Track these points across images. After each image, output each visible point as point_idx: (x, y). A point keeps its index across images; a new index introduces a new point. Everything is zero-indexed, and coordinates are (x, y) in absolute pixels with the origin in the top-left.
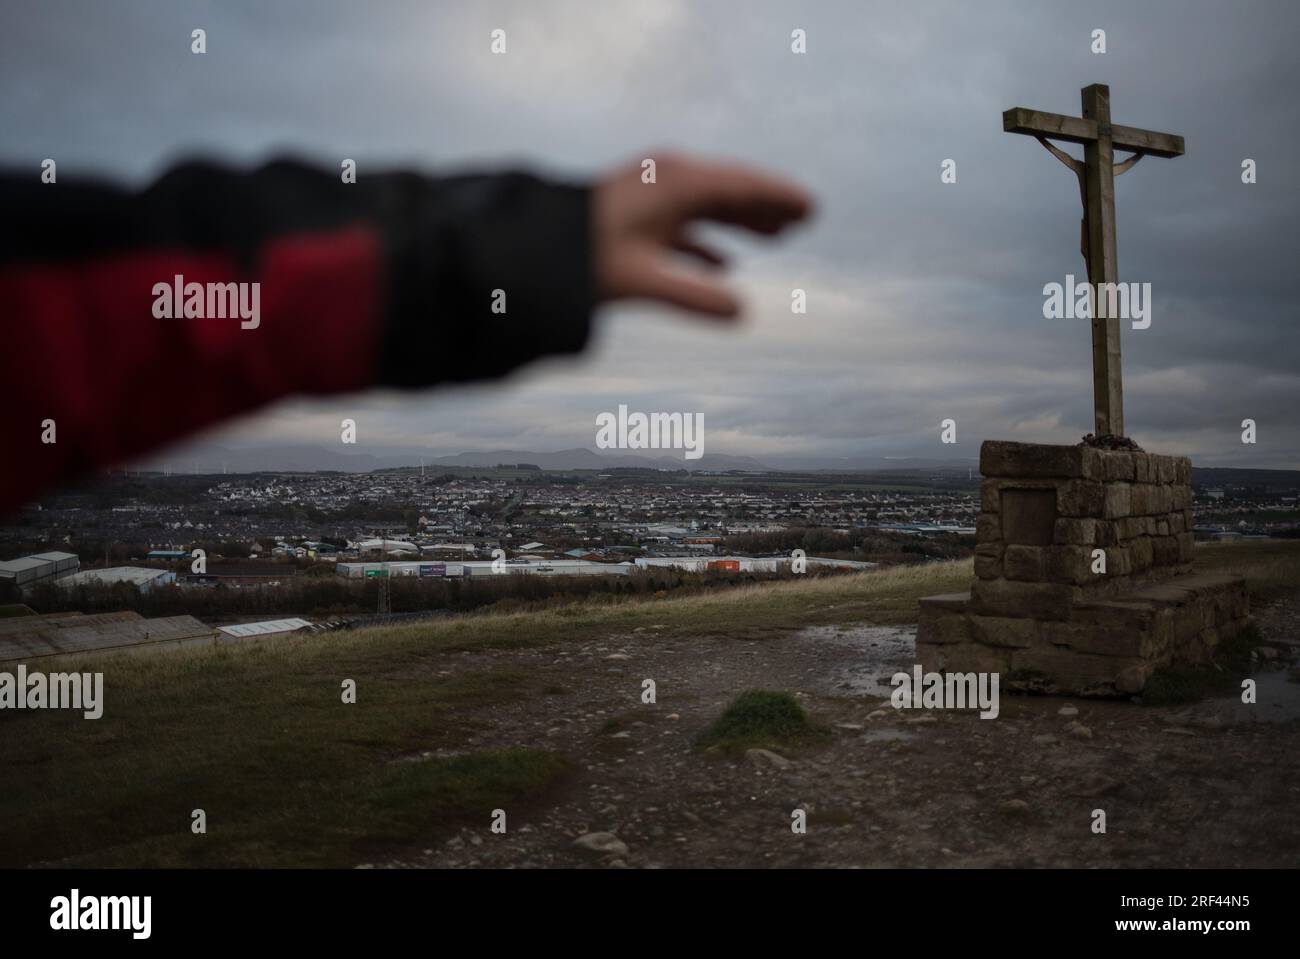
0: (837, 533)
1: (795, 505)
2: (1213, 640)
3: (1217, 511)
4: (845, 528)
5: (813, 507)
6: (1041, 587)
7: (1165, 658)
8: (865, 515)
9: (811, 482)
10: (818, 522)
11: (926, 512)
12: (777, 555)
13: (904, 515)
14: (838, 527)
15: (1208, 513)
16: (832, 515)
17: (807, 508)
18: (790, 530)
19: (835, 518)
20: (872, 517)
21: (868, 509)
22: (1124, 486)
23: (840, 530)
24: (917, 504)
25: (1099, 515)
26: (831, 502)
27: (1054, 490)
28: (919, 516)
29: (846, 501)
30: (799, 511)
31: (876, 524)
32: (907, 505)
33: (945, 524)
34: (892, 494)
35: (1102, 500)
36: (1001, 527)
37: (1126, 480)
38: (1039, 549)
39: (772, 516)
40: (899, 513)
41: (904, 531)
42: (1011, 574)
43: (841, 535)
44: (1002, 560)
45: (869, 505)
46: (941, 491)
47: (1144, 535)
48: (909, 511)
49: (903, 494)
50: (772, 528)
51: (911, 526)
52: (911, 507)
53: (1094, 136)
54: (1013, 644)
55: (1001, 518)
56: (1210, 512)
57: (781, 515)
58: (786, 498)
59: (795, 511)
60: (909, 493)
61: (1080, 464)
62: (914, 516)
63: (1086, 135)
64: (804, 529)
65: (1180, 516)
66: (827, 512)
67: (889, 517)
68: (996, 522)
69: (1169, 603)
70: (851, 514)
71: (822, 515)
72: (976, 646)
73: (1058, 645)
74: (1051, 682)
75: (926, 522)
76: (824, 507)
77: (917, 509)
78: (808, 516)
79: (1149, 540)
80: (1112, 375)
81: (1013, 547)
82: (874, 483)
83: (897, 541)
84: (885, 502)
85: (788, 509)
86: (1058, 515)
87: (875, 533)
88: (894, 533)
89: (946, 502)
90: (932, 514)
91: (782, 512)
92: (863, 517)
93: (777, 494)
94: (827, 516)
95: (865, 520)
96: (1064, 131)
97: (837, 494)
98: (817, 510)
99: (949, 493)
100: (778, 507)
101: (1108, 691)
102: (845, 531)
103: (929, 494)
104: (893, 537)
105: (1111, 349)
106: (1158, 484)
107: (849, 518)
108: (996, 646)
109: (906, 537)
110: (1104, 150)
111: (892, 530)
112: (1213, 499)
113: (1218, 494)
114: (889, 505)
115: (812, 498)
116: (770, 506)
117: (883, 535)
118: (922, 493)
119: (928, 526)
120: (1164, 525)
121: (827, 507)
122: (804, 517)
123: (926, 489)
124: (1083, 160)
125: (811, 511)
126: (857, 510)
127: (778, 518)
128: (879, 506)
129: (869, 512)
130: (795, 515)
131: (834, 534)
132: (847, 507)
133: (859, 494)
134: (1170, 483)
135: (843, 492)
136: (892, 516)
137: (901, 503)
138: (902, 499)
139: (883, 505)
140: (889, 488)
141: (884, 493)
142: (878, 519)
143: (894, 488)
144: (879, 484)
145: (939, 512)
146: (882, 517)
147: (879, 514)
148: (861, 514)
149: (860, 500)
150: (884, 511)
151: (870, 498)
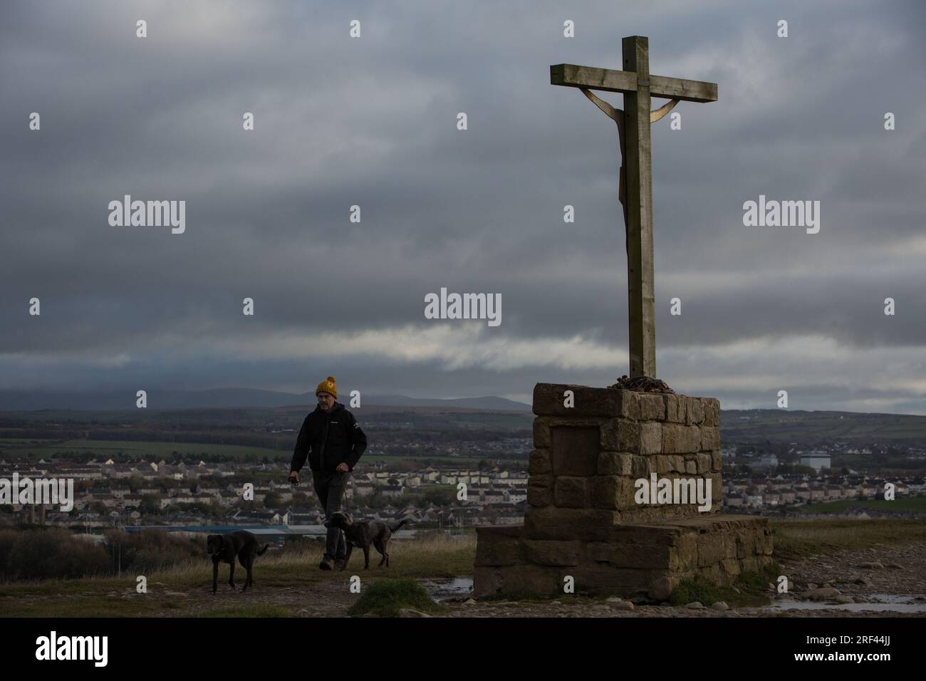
0: (81, 541)
3: (818, 495)
4: (98, 530)
8: (137, 503)
13: (216, 504)
14: (80, 529)
15: (801, 499)
21: (144, 491)
23: (85, 536)
29: (97, 476)
31: (158, 523)
32: (221, 483)
33: (296, 521)
34: (192, 460)
40: (206, 500)
43: (89, 546)
45: (145, 484)
49: (213, 460)
52: (231, 486)
56: (805, 495)
60: (226, 460)
67: (184, 507)
70: (107, 503)
82: (153, 438)
84: (178, 476)
87: (156, 539)
92: (133, 508)
95: (135, 515)
102: (98, 538)
103: (266, 461)
107: (102, 511)
111: (192, 534)
112: (811, 472)
113: (819, 463)
114: (183, 482)
118: (249, 460)
119: (265, 526)
123: (259, 451)
126: (120, 494)
128: (164, 486)
129: (145, 498)
131: (72, 540)
133: (122, 460)
135: (91, 457)
136: (192, 505)
137: (210, 478)
138: (211, 471)
139: (174, 483)
140: (185, 448)
141: (175, 459)
142: (162, 513)
143: (196, 449)
144: (167, 440)
145: (287, 497)
146: (171, 510)
147: (165, 502)
148: (129, 502)
149: (128, 474)
150: (176, 496)
151: (145, 468)
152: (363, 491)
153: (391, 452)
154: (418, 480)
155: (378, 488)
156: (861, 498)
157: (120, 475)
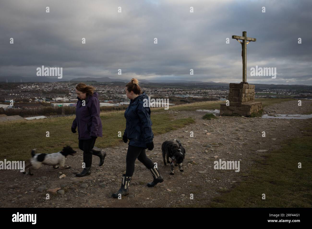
0: (166, 97)
1: (156, 91)
2: (258, 110)
4: (168, 96)
5: (160, 91)
6: (237, 102)
7: (253, 112)
8: (172, 93)
9: (160, 85)
10: (161, 95)
11: (185, 93)
13: (180, 93)
14: (166, 96)
16: (164, 93)
17: (159, 91)
18: (155, 96)
19: (165, 94)
20: (173, 93)
22: (247, 89)
24: (183, 91)
25: (245, 93)
26: (164, 90)
27: (239, 90)
28: (184, 93)
29: (167, 90)
32: (181, 91)
33: (190, 95)
34: (178, 88)
35: (245, 91)
36: (232, 94)
37: (247, 88)
38: (237, 97)
39: (151, 93)
40: (179, 93)
41: (181, 97)
42: (233, 101)
44: (232, 99)
45: (173, 91)
46: (189, 88)
47: (249, 96)
49: (180, 88)
50: (151, 96)
51: (182, 96)
53: (244, 39)
54: (233, 110)
55: (232, 93)
57: (153, 93)
58: (154, 89)
59: (156, 92)
60: (182, 88)
61: (243, 86)
62: (183, 93)
63: (243, 39)
64: (158, 96)
65: (253, 93)
67: (177, 93)
68: (231, 94)
69: (253, 105)
70: (169, 93)
71: (162, 93)
72: (228, 110)
73: (239, 110)
74: (239, 115)
75: (186, 95)
76: (162, 91)
77: (183, 92)
78: (159, 93)
79: (250, 97)
80: (245, 73)
81: (234, 97)
83: (179, 99)
84: (176, 90)
85: (154, 92)
86: (240, 93)
87: (174, 97)
89: (190, 90)
90: (187, 93)
91: (153, 92)
93: (152, 88)
94: (163, 93)
95: (172, 94)
96: (240, 39)
97: (165, 88)
98: (161, 92)
99: (191, 88)
100: (152, 91)
101: (246, 116)
103: (186, 88)
104: (178, 98)
105: (245, 70)
106: (251, 89)
107: (168, 93)
108: (231, 110)
109: (181, 98)
110: (245, 41)
111: (178, 96)
114: (177, 91)
115: (160, 89)
116: (150, 91)
117: (176, 97)
118: (184, 88)
119: (186, 96)
120: (251, 95)
121: (163, 91)
123: (186, 87)
124: (242, 42)
125: (160, 92)
126: (170, 92)
127: (152, 94)
128: (175, 91)
130: (156, 93)
132: (167, 91)
133: (170, 88)
134: (252, 89)
135: (167, 88)
136: (178, 93)
137: (180, 90)
139: (176, 91)
140: (177, 87)
141: (176, 88)
142: (175, 94)
143: (179, 87)
144: (175, 86)
145: (188, 93)
146: (176, 94)
147: (175, 93)
148: (171, 93)
149: (171, 90)
151: (173, 89)
152: (197, 92)
153: (200, 88)
154: (203, 91)
155: (199, 92)
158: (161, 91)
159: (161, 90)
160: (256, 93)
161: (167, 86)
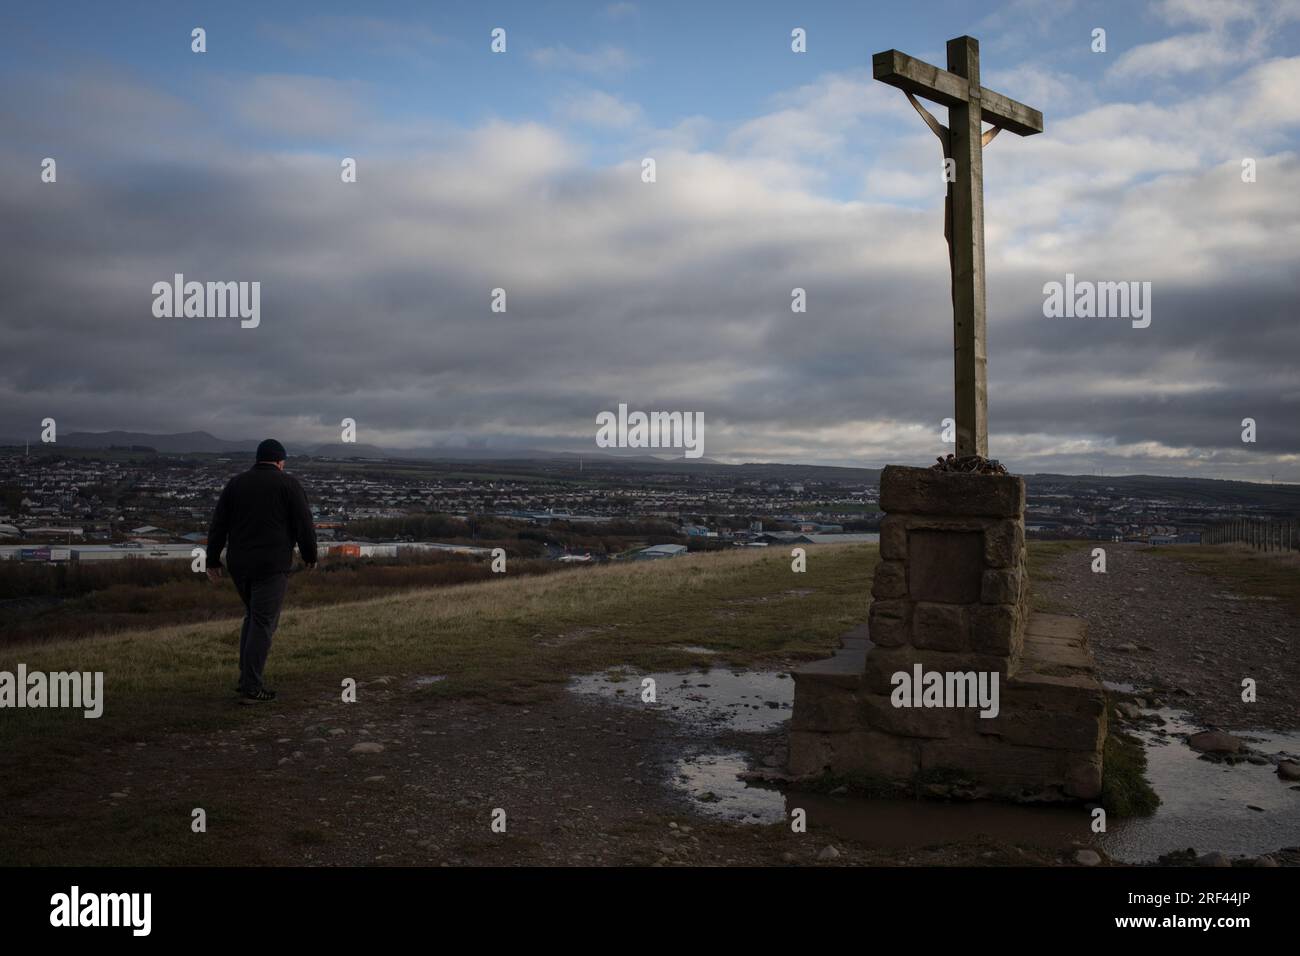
0: (455, 520)
1: (416, 492)
3: (798, 503)
4: (464, 515)
5: (432, 494)
8: (482, 502)
9: (431, 470)
10: (436, 509)
11: (540, 501)
12: (398, 541)
13: (519, 503)
14: (456, 514)
15: (790, 505)
16: (450, 502)
17: (427, 495)
18: (412, 517)
19: (453, 505)
20: (488, 504)
21: (486, 497)
23: (459, 517)
24: (532, 492)
26: (450, 489)
28: (533, 505)
29: (464, 489)
30: (419, 498)
31: (492, 511)
32: (522, 493)
33: (557, 512)
34: (508, 483)
39: (392, 502)
40: (515, 501)
41: (519, 519)
43: (459, 522)
45: (487, 494)
46: (554, 481)
48: (524, 499)
49: (519, 483)
50: (391, 514)
51: (526, 514)
52: (526, 496)
56: (792, 503)
57: (401, 502)
58: (407, 486)
59: (415, 498)
60: (524, 483)
62: (530, 504)
64: (423, 515)
66: (446, 499)
67: (505, 504)
70: (469, 502)
71: (442, 502)
75: (541, 510)
76: (442, 495)
77: (531, 498)
78: (428, 503)
82: (490, 472)
83: (513, 528)
84: (502, 490)
85: (408, 495)
87: (492, 520)
88: (510, 521)
89: (557, 492)
90: (545, 502)
91: (403, 498)
92: (481, 505)
93: (399, 481)
94: (446, 503)
95: (482, 508)
97: (457, 482)
98: (436, 497)
99: (561, 482)
100: (399, 494)
102: (464, 518)
103: (543, 484)
104: (509, 524)
107: (467, 506)
109: (522, 524)
111: (508, 517)
112: (795, 493)
113: (798, 489)
114: (505, 493)
115: (431, 486)
116: (391, 492)
117: (501, 522)
118: (535, 483)
119: (542, 514)
121: (446, 495)
122: (424, 504)
123: (540, 479)
125: (430, 497)
126: (475, 498)
127: (398, 505)
128: (496, 494)
129: (486, 499)
130: (415, 502)
131: (453, 520)
132: (464, 494)
133: (476, 483)
135: (462, 480)
136: (508, 504)
137: (517, 491)
138: (517, 488)
139: (500, 493)
140: (505, 477)
141: (500, 482)
142: (495, 507)
143: (510, 477)
144: (496, 473)
145: (552, 500)
146: (498, 505)
147: (496, 502)
148: (479, 502)
149: (479, 489)
150: (501, 499)
151: (487, 486)
152: (588, 498)
153: (602, 480)
154: (613, 494)
155: (595, 497)
156: (818, 505)
157: (476, 489)
158: (436, 492)
159: (438, 490)
160: (826, 505)
161: (464, 471)
